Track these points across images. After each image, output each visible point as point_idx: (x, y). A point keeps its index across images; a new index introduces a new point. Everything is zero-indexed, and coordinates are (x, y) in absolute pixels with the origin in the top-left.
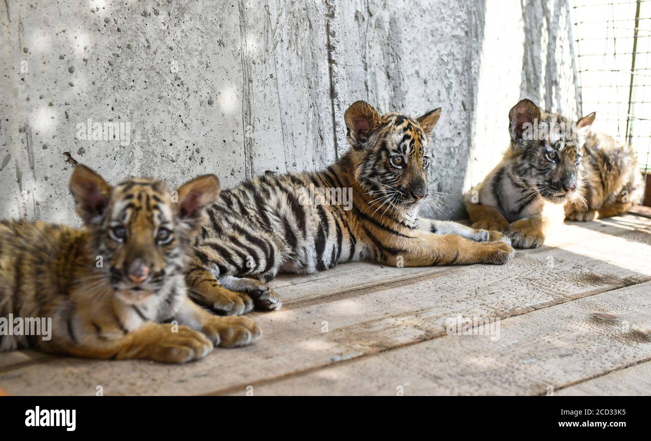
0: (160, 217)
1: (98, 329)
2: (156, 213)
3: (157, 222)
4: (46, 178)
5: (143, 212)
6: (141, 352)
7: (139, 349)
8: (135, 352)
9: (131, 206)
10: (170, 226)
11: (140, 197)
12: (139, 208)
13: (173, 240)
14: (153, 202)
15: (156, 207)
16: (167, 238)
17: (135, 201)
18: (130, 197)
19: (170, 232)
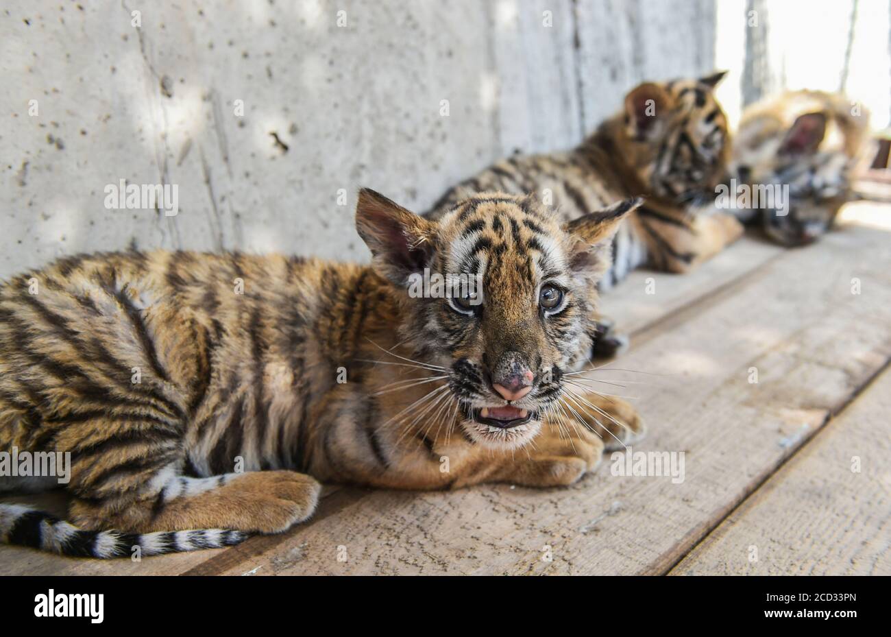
0: (542, 264)
1: (429, 444)
2: (535, 255)
3: (537, 273)
4: (247, 175)
5: (509, 256)
6: (496, 472)
7: (492, 468)
8: (486, 473)
9: (483, 244)
10: (562, 280)
11: (497, 225)
12: (502, 248)
13: (569, 306)
14: (526, 233)
15: (534, 244)
16: (559, 302)
17: (488, 232)
18: (477, 225)
19: (563, 291)
